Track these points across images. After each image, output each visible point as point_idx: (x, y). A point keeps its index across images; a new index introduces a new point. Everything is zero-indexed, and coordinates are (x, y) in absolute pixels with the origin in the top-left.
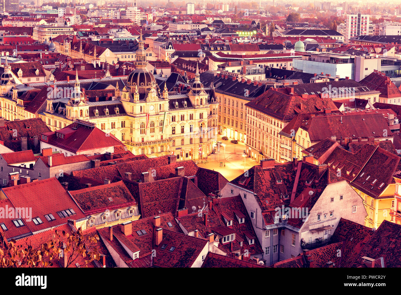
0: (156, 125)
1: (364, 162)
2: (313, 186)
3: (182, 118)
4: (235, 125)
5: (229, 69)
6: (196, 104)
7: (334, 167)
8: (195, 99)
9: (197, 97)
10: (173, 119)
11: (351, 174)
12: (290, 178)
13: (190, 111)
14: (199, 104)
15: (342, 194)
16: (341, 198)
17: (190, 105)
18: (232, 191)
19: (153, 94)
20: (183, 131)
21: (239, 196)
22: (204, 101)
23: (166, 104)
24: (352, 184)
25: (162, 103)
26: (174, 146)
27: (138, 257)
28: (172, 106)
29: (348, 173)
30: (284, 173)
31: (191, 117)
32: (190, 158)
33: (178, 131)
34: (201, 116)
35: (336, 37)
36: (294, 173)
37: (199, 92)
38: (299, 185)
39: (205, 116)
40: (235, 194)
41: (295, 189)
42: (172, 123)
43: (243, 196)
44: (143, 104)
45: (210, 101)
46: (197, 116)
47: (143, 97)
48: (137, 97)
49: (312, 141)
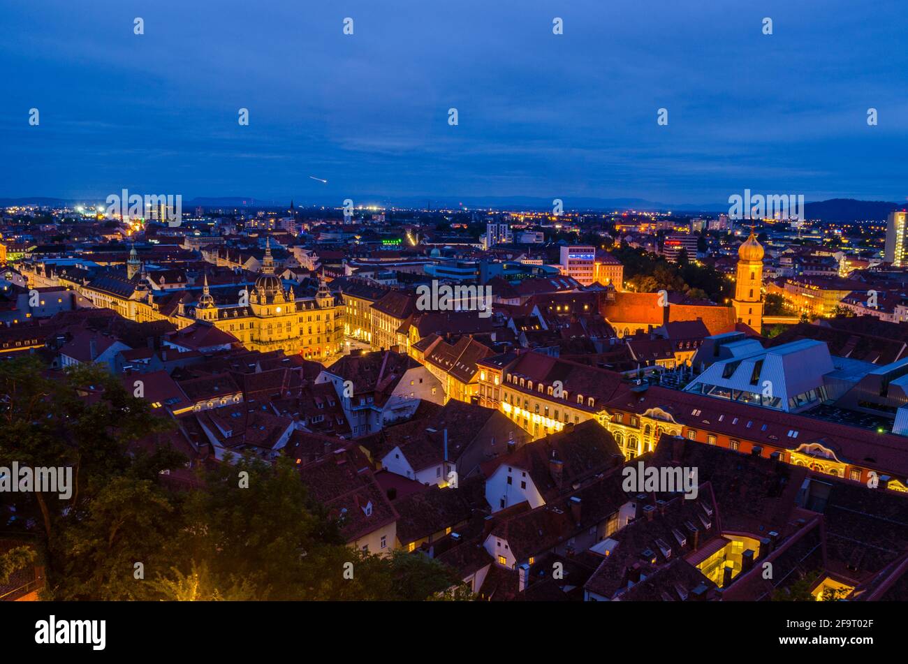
0: (283, 326)
1: (460, 354)
2: (396, 372)
3: (310, 319)
4: (364, 325)
5: (363, 275)
6: (322, 306)
7: (436, 359)
8: (321, 302)
9: (323, 300)
10: (301, 320)
11: (449, 364)
12: (378, 367)
13: (317, 313)
14: (326, 306)
15: (421, 377)
16: (421, 381)
17: (317, 307)
18: (326, 378)
19: (279, 297)
20: (310, 332)
21: (331, 382)
22: (330, 304)
23: (292, 306)
24: (449, 373)
25: (288, 304)
26: (302, 344)
27: (230, 435)
28: (299, 308)
29: (447, 363)
30: (372, 361)
31: (318, 318)
32: (316, 357)
33: (306, 331)
34: (328, 317)
35: (477, 245)
36: (382, 362)
37: (325, 295)
38: (385, 371)
39: (332, 317)
40: (328, 381)
41: (381, 375)
42: (299, 324)
43: (334, 382)
44: (270, 306)
45: (336, 303)
46: (323, 317)
47: (270, 299)
48: (263, 300)
49: (421, 337)
